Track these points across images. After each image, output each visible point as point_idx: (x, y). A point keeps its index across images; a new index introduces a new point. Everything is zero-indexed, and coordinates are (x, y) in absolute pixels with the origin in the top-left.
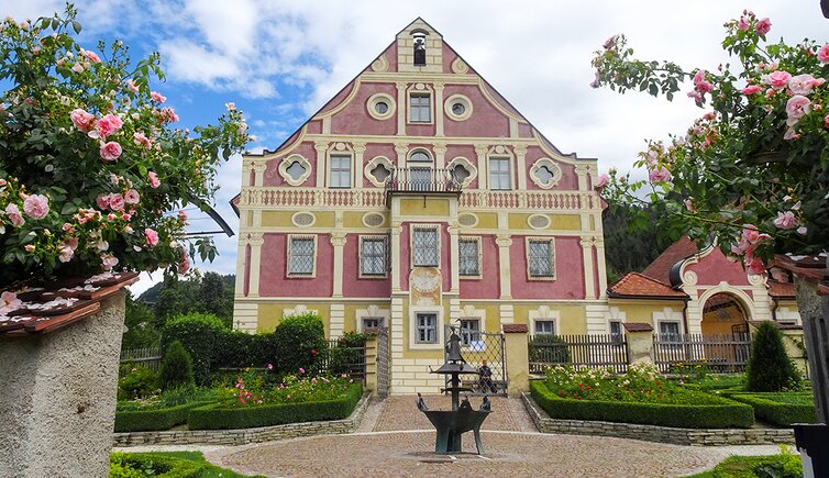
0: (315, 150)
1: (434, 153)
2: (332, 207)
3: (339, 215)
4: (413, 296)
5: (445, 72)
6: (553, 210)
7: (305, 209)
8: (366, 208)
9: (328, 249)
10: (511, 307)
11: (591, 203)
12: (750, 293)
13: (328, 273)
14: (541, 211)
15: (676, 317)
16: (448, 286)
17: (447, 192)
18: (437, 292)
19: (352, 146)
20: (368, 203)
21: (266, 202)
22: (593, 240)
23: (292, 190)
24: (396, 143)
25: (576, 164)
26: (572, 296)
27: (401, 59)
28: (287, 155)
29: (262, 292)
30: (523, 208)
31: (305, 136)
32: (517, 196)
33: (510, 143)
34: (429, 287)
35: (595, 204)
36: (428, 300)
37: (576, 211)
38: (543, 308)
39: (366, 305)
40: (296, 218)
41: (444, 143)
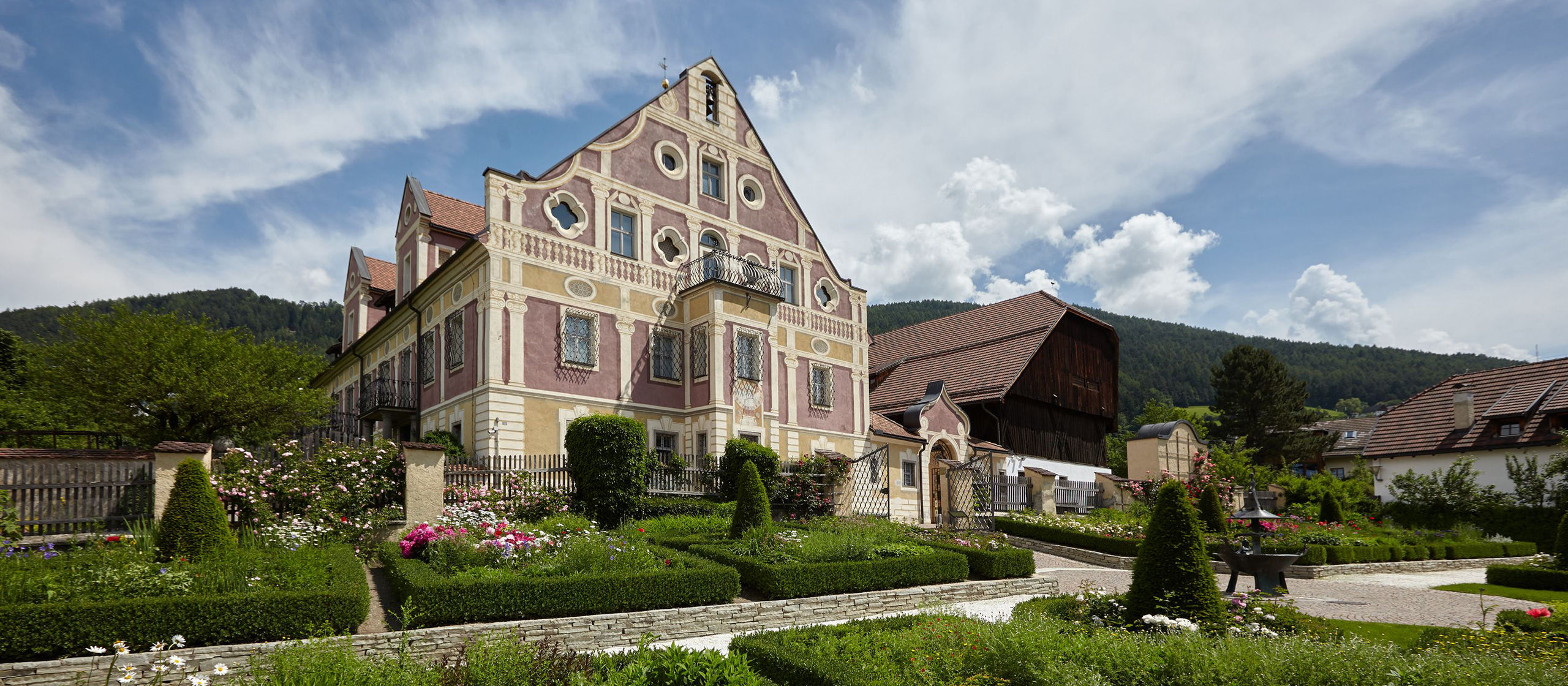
0: (592, 195)
1: (727, 240)
2: (615, 280)
3: (625, 294)
4: (737, 413)
5: (738, 141)
6: (833, 337)
7: (581, 274)
8: (655, 291)
9: (613, 336)
10: (796, 435)
11: (861, 336)
12: (958, 441)
13: (614, 368)
14: (823, 336)
15: (914, 458)
16: (769, 407)
17: (741, 287)
18: (759, 410)
19: (638, 203)
20: (658, 286)
21: (528, 251)
22: (861, 374)
23: (564, 242)
24: (688, 215)
25: (851, 291)
26: (844, 429)
27: (693, 105)
28: (554, 190)
29: (529, 380)
30: (807, 329)
31: (577, 168)
32: (803, 313)
33: (797, 252)
34: (751, 404)
35: (864, 338)
36: (751, 419)
37: (848, 341)
38: (823, 439)
39: (658, 415)
40: (571, 284)
41: (737, 231)
